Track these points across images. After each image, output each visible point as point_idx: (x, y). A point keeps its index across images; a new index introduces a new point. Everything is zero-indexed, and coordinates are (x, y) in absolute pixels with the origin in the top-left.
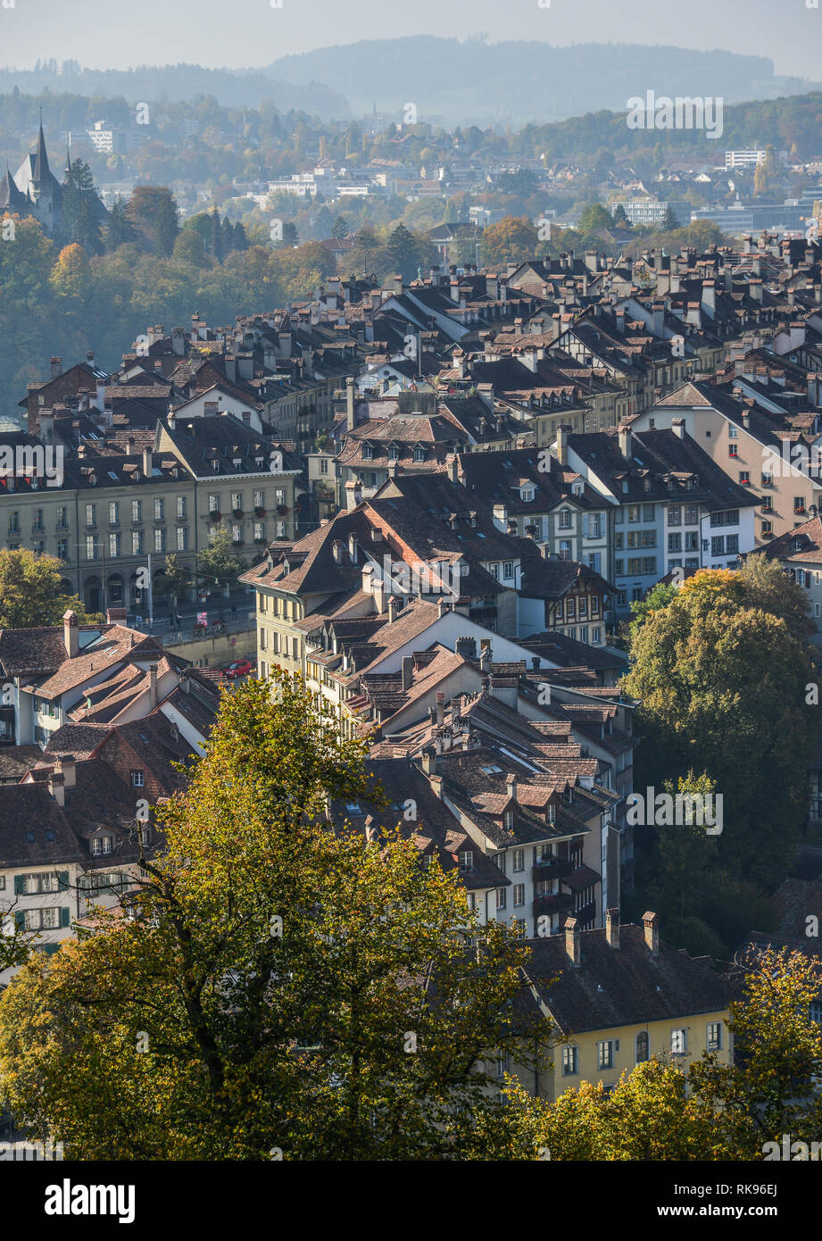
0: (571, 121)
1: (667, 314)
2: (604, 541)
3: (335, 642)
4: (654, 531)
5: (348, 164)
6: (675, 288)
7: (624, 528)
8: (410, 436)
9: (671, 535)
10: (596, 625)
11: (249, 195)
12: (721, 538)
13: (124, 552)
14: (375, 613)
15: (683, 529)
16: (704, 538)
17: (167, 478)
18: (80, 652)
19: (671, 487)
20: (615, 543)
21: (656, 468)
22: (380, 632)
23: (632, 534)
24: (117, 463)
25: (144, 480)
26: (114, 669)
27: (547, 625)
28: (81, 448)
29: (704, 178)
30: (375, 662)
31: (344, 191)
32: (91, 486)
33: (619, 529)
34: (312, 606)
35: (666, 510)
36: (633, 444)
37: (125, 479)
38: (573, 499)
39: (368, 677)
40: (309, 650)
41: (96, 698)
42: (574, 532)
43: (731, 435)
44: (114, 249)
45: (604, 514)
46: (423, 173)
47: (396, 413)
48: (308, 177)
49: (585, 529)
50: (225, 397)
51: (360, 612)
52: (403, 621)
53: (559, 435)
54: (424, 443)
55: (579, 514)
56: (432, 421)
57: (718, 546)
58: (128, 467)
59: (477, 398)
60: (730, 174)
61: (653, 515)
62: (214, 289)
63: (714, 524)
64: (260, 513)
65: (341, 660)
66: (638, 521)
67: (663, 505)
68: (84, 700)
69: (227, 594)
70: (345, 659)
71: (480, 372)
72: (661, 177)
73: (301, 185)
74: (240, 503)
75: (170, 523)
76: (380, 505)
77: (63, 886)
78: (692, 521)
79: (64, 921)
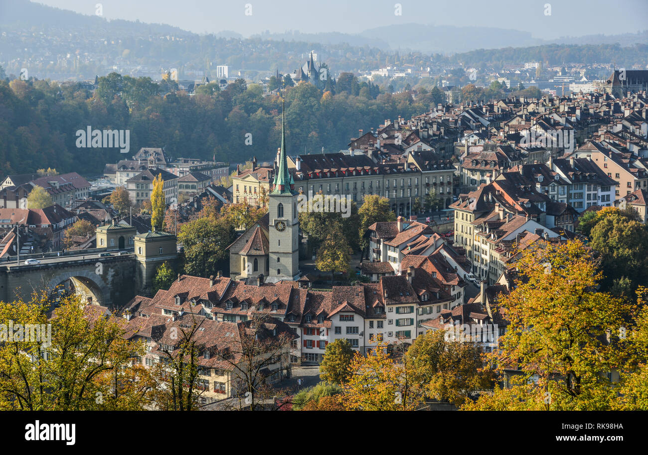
0: (471, 52)
1: (567, 119)
2: (566, 196)
3: (488, 229)
4: (582, 193)
5: (396, 65)
6: (566, 110)
7: (572, 192)
8: (489, 159)
9: (588, 194)
10: (571, 225)
11: (365, 75)
12: (604, 196)
13: (405, 196)
14: (499, 219)
15: (592, 192)
16: (599, 196)
17: (413, 172)
18: (403, 230)
19: (588, 178)
20: (569, 196)
21: (583, 172)
22: (503, 226)
23: (575, 194)
24: (396, 166)
25: (405, 172)
26: (415, 238)
27: (555, 225)
28: (384, 161)
29: (518, 72)
30: (504, 236)
31: (397, 75)
32: (387, 174)
33: (571, 192)
34: (477, 216)
35: (586, 186)
36: (575, 163)
37: (399, 171)
38: (555, 181)
39: (503, 241)
40: (476, 232)
41: (412, 247)
42: (556, 193)
43: (605, 160)
44: (339, 93)
45: (566, 186)
46: (422, 69)
47: (483, 151)
48: (385, 70)
49: (560, 192)
50: (423, 144)
51: (495, 219)
52: (512, 222)
53: (550, 159)
54: (494, 161)
55: (558, 186)
56: (496, 153)
57: (603, 199)
58: (399, 167)
59: (510, 146)
60: (527, 71)
61: (582, 188)
62: (374, 107)
63: (602, 191)
64: (442, 184)
65: (490, 235)
66: (578, 189)
67: (586, 184)
68: (407, 246)
69: (430, 211)
70: (492, 235)
71: (509, 137)
72: (503, 72)
73: (383, 72)
74: (429, 181)
75: (413, 187)
76: (499, 182)
77: (412, 311)
78: (595, 189)
79: (412, 323)
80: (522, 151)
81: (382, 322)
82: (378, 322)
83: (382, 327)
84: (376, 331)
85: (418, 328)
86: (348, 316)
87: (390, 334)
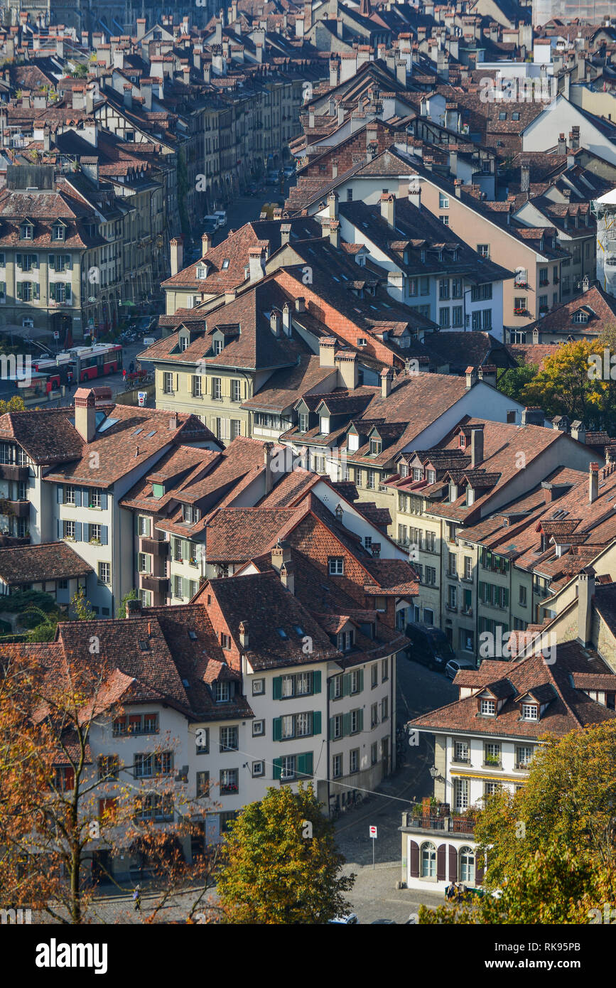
3: (325, 422)
4: (428, 306)
8: (44, 213)
9: (442, 310)
12: (479, 313)
14: (342, 389)
15: (451, 304)
16: (467, 313)
18: (97, 434)
19: (441, 259)
30: (407, 438)
35: (438, 282)
43: (441, 206)
47: (12, 188)
53: (331, 203)
54: (64, 220)
56: (60, 196)
57: (477, 322)
61: (428, 289)
63: (474, 299)
65: (343, 439)
66: (416, 295)
70: (355, 438)
77: (313, 689)
78: (458, 295)
79: (315, 730)
80: (119, 191)
81: (235, 730)
82: (223, 730)
83: (235, 746)
84: (217, 762)
85: (332, 744)
86: (139, 716)
87: (258, 769)
